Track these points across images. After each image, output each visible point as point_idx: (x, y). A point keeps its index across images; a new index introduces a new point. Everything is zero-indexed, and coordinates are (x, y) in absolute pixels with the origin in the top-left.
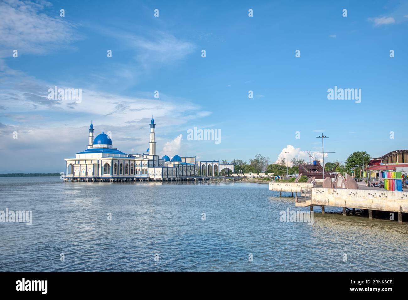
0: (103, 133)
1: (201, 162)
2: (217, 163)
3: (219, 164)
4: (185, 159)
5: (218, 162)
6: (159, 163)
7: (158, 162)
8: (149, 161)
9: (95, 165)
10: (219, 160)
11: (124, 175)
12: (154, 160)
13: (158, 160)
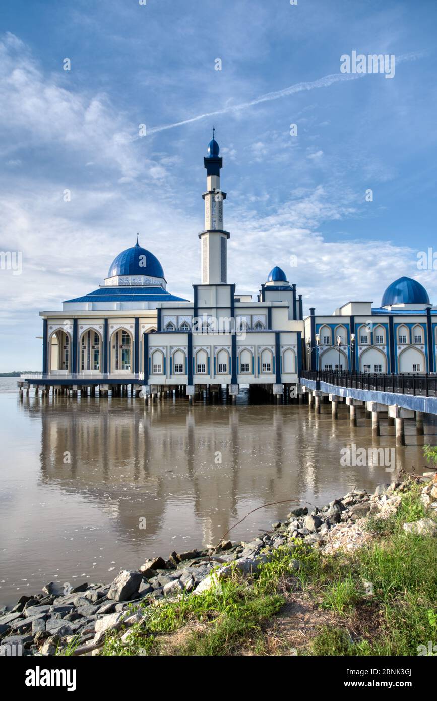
0: (137, 245)
8: (165, 312)
11: (106, 371)
12: (200, 305)
13: (229, 305)
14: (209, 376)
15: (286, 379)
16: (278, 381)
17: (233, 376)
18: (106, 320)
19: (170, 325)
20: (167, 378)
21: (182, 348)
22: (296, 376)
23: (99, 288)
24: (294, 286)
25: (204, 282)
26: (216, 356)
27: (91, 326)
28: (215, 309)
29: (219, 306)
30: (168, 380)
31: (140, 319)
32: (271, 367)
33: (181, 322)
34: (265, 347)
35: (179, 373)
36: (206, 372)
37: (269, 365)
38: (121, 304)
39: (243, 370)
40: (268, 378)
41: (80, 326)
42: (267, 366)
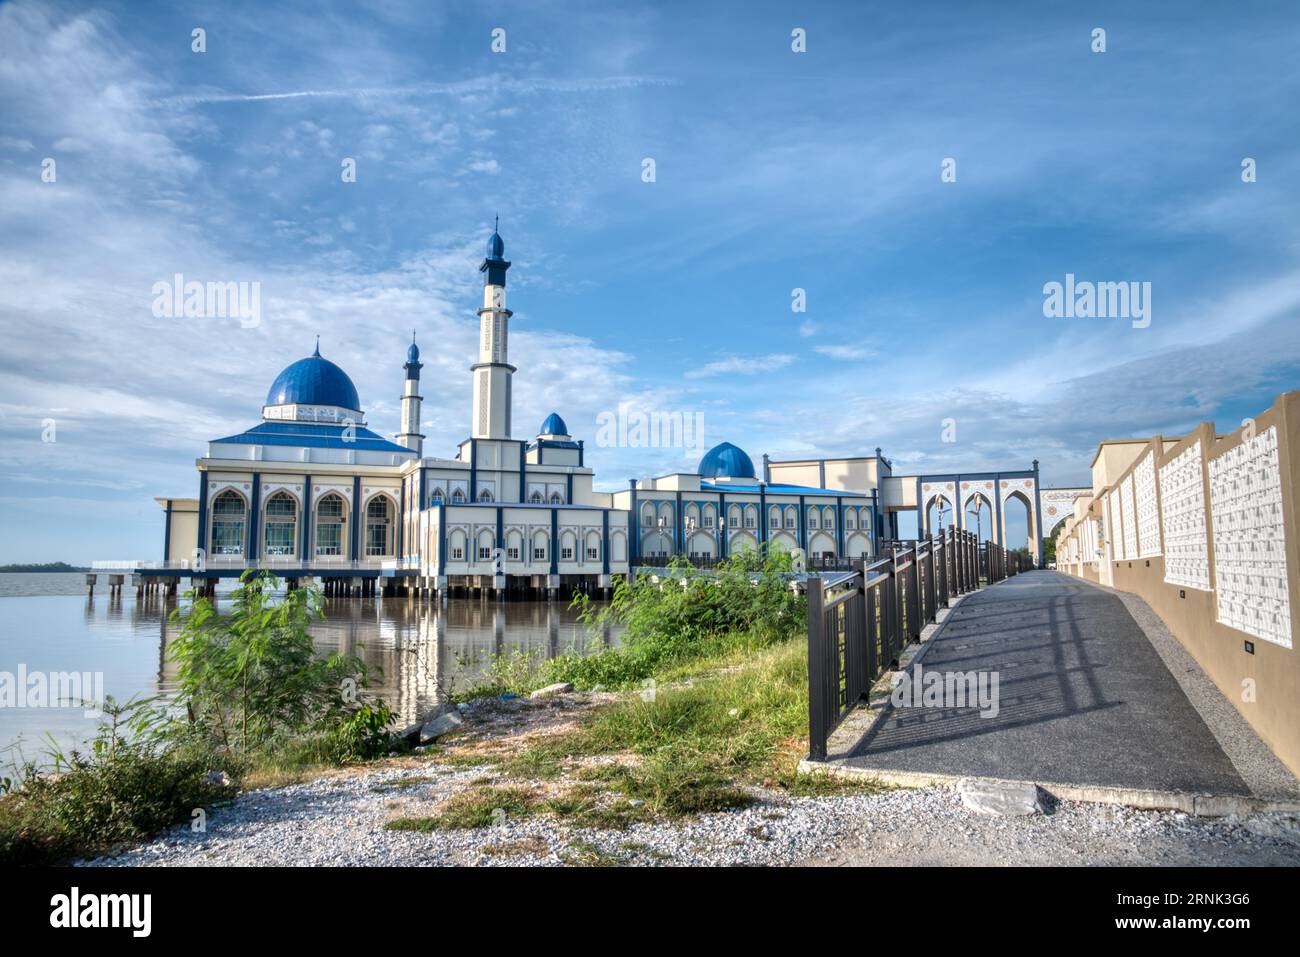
0: (317, 353)
1: (921, 479)
2: (1028, 485)
3: (1037, 490)
4: (816, 470)
5: (1033, 474)
6: (532, 489)
7: (517, 478)
8: (430, 474)
9: (174, 508)
10: (1036, 463)
11: (306, 558)
12: (478, 467)
13: (518, 469)
14: (522, 564)
15: (615, 568)
16: (606, 570)
17: (552, 564)
18: (308, 478)
19: (437, 492)
20: (469, 566)
21: (490, 527)
22: (627, 565)
23: (264, 421)
24: (581, 442)
25: (480, 434)
26: (532, 537)
27: (282, 486)
28: (500, 474)
29: (505, 469)
30: (471, 569)
31: (362, 479)
32: (598, 553)
33: (453, 489)
34: (590, 529)
35: (485, 559)
36: (519, 558)
37: (595, 551)
38: (311, 452)
39: (564, 556)
40: (594, 567)
41: (263, 485)
42: (592, 552)
